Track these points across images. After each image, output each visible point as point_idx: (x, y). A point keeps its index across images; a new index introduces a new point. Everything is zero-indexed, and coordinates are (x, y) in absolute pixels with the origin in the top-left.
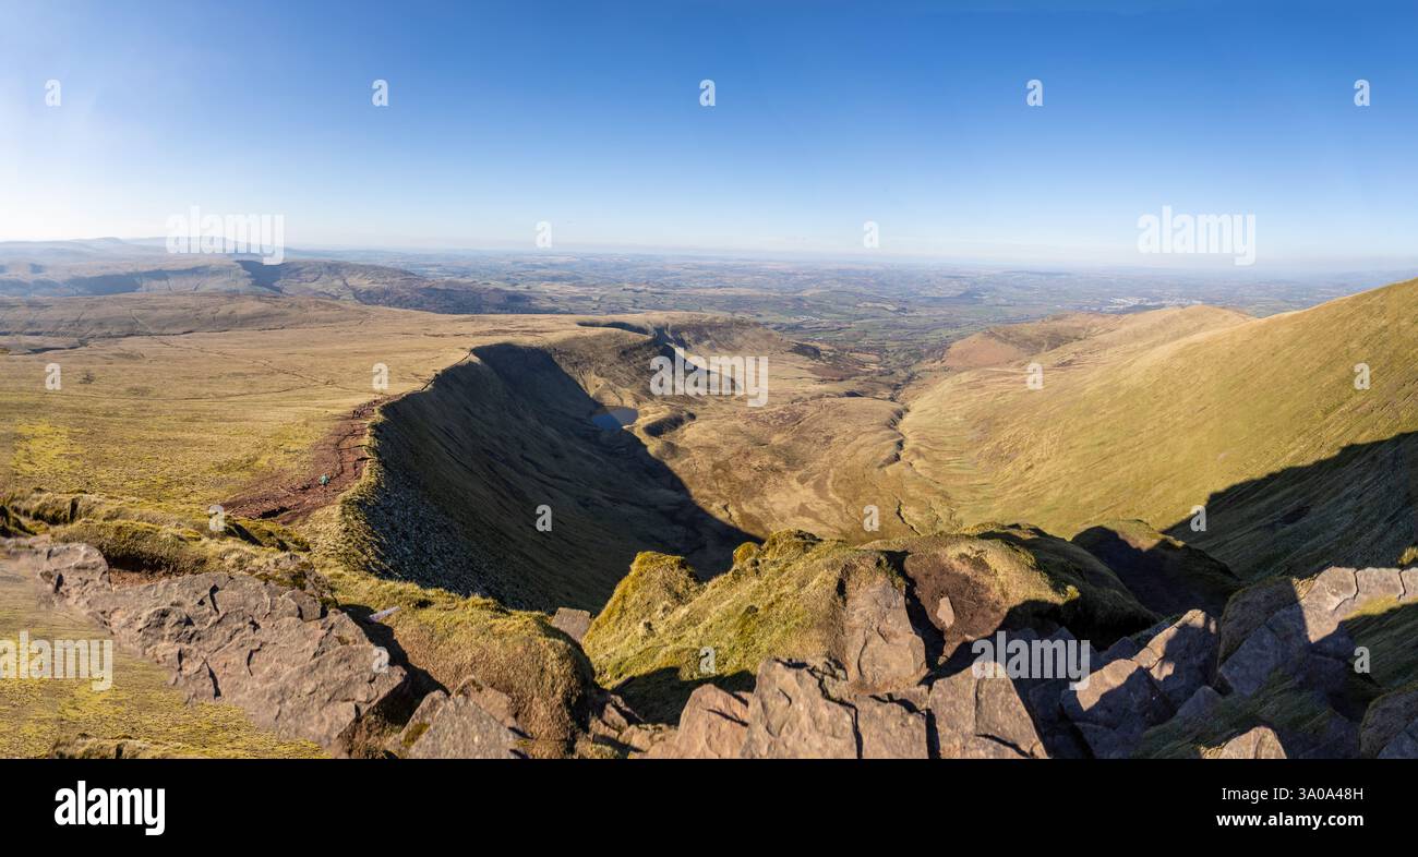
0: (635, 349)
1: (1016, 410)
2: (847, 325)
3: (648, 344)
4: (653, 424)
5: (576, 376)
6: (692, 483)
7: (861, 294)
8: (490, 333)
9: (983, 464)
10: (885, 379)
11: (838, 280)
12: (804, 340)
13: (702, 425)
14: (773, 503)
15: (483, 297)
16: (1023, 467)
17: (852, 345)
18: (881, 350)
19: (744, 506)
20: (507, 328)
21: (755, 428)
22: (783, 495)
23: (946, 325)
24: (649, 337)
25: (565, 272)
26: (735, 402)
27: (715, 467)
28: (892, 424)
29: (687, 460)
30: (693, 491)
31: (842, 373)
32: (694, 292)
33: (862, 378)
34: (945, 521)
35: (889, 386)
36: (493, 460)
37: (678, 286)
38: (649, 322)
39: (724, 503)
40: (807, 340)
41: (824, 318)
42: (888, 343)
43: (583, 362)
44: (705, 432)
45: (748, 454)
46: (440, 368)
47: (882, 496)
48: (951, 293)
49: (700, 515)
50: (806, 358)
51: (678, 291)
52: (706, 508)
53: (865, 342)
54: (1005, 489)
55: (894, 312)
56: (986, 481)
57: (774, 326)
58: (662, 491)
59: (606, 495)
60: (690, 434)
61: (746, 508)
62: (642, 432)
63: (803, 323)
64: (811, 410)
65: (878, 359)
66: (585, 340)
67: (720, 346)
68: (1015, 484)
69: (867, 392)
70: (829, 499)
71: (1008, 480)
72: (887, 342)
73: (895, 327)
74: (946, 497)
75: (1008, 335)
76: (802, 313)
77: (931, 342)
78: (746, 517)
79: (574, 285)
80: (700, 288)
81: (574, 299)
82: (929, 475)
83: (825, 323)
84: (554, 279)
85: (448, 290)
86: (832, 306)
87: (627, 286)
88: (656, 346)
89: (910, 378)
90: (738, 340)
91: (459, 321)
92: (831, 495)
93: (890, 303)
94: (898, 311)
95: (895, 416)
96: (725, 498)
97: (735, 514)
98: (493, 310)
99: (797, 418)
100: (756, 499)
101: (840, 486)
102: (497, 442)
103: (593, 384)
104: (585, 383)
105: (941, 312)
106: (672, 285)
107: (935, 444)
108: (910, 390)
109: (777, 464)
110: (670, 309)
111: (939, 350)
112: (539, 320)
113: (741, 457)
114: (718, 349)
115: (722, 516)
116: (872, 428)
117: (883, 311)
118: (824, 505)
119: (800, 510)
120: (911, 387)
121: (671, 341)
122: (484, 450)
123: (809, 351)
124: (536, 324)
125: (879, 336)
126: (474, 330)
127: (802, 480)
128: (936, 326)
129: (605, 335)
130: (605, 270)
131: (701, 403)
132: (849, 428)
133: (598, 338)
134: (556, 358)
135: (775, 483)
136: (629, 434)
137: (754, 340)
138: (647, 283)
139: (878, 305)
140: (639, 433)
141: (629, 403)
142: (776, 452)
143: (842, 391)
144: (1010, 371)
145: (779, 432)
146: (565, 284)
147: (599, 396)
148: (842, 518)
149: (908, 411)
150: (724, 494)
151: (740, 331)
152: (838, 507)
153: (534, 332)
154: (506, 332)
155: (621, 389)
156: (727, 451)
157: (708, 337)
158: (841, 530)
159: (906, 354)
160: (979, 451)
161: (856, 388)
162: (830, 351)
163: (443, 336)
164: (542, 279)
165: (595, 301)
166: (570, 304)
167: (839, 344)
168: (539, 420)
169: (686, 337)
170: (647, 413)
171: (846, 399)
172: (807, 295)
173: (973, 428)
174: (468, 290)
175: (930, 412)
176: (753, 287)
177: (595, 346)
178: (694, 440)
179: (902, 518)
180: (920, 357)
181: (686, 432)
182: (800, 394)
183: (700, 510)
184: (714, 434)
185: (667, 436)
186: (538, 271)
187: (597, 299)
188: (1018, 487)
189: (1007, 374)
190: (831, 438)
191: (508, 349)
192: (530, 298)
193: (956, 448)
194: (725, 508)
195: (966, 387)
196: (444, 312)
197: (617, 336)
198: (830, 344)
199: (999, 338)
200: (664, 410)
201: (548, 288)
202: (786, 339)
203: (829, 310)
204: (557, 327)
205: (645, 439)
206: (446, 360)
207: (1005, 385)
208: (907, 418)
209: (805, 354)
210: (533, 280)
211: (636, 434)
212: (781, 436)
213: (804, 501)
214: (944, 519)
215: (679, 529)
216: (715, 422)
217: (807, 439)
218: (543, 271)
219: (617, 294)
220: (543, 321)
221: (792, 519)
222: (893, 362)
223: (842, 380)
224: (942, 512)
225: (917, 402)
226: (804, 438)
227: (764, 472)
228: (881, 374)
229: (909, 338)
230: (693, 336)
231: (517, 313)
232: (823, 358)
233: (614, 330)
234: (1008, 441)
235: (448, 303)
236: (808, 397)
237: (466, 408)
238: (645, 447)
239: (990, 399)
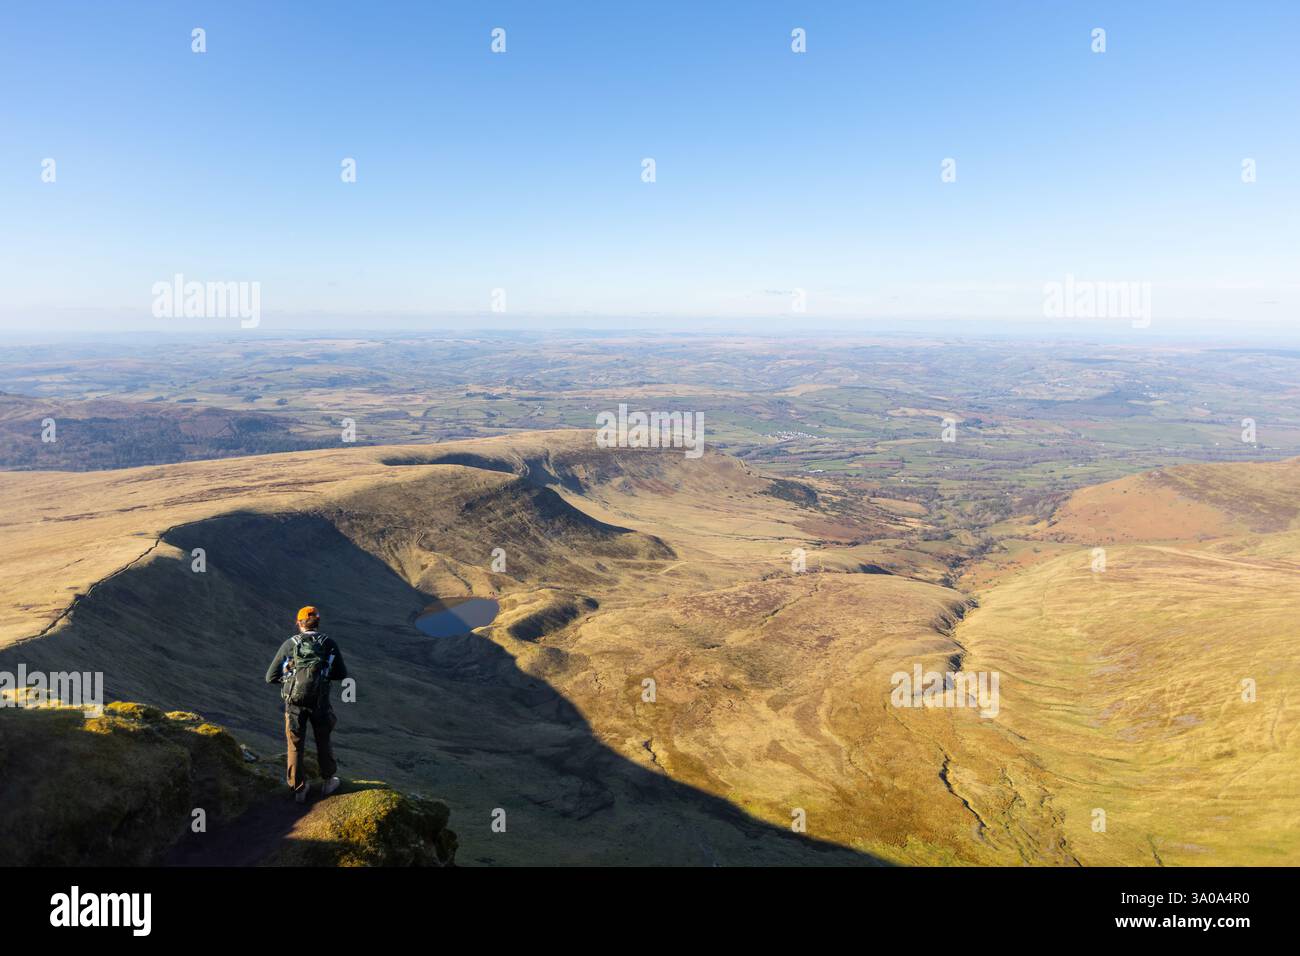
0: (490, 497)
1: (1209, 636)
2: (868, 449)
3: (512, 488)
4: (524, 621)
5: (383, 554)
6: (591, 709)
7: (896, 393)
8: (202, 497)
9: (1120, 723)
10: (934, 546)
11: (853, 366)
12: (789, 474)
13: (609, 617)
14: (727, 738)
15: (182, 427)
16: (1212, 749)
17: (875, 484)
18: (930, 495)
19: (676, 743)
20: (239, 483)
21: (699, 621)
22: (743, 727)
23: (1067, 454)
24: (512, 477)
25: (356, 369)
26: (666, 579)
28: (944, 625)
29: (583, 675)
30: (594, 722)
31: (855, 532)
32: (593, 394)
33: (891, 543)
34: (1030, 806)
35: (942, 558)
37: (565, 385)
38: (514, 450)
39: (645, 737)
40: (794, 473)
41: (826, 435)
42: (944, 483)
44: (614, 629)
45: (685, 661)
46: (84, 581)
47: (914, 743)
49: (605, 759)
50: (792, 504)
51: (566, 394)
52: (615, 746)
53: (900, 479)
54: (1163, 779)
56: (1122, 755)
57: (736, 450)
58: (542, 725)
59: (446, 744)
60: (589, 632)
61: (680, 745)
62: (506, 635)
63: (788, 444)
64: (796, 592)
65: (922, 510)
66: (397, 489)
67: (641, 485)
68: (1188, 777)
69: (900, 568)
70: (820, 737)
71: (1174, 765)
73: (958, 452)
74: (1034, 764)
75: (1204, 483)
76: (787, 428)
77: (1030, 485)
78: (678, 759)
79: (373, 391)
80: (606, 386)
81: (374, 417)
82: (1007, 722)
83: (827, 444)
84: (333, 383)
85: (95, 419)
86: (842, 415)
87: (474, 389)
88: (527, 490)
89: (984, 549)
90: (672, 475)
91: (129, 480)
92: (825, 732)
93: (950, 409)
94: (967, 424)
95: (950, 612)
96: (649, 731)
97: (662, 755)
98: (208, 451)
99: (771, 605)
100: (698, 731)
101: (842, 719)
102: (230, 695)
103: (417, 565)
104: (400, 565)
105: (1055, 430)
106: (554, 383)
107: (1024, 671)
108: (982, 570)
109: (734, 677)
110: (554, 426)
111: (1049, 501)
112: (305, 463)
113: (674, 667)
114: (638, 491)
115: (641, 758)
116: (904, 629)
117: (934, 423)
118: (810, 745)
119: (769, 750)
120: (986, 565)
121: (554, 481)
123: (797, 493)
124: (299, 469)
125: (924, 470)
126: (166, 494)
127: (776, 705)
128: (1042, 455)
129: (433, 477)
130: (433, 362)
131: (609, 582)
132: (862, 625)
133: (421, 484)
134: (343, 527)
135: (731, 707)
136: (484, 641)
137: (701, 474)
138: (510, 382)
139: (928, 412)
140: (501, 636)
141: (482, 590)
142: (732, 659)
143: (853, 563)
144: (1201, 555)
145: (739, 627)
146: (355, 391)
147: (427, 583)
148: (840, 769)
149: (975, 606)
150: (645, 724)
151: (676, 459)
152: (834, 751)
153: (296, 484)
154: (236, 490)
155: (466, 568)
157: (618, 471)
158: (837, 787)
159: (979, 503)
160: (1112, 698)
161: (880, 560)
162: (835, 493)
163: (91, 516)
164: (308, 384)
165: (415, 420)
166: (368, 427)
167: (852, 481)
169: (580, 472)
170: (513, 604)
171: (860, 578)
172: (796, 394)
173: (1107, 653)
174: (147, 416)
175: (1020, 611)
177: (418, 500)
178: (596, 642)
179: (948, 785)
180: (1005, 512)
181: (583, 629)
182: (778, 565)
183: (607, 751)
184: (629, 631)
185: (549, 639)
186: (301, 369)
187: (419, 414)
188: (1193, 784)
189: (1196, 563)
190: (830, 639)
191: (243, 521)
192: (287, 421)
193: (1068, 686)
194: (647, 746)
195: (1098, 577)
196: (91, 468)
197: (456, 477)
198: (836, 482)
199: (1183, 488)
200: (545, 597)
201: (319, 400)
202: (756, 472)
203: (836, 422)
204: (342, 472)
205: (511, 646)
206: (98, 563)
207: (1188, 583)
208: (973, 619)
209: (791, 497)
210: (290, 387)
211: (496, 640)
212: (744, 633)
213: (778, 737)
214: (1030, 802)
215: (573, 783)
216: (632, 611)
217: (787, 640)
218: (309, 369)
219: (456, 404)
220: (313, 462)
221: (756, 764)
222: (952, 517)
223: (854, 544)
224: (1027, 790)
225: (994, 593)
226: (782, 637)
227: (711, 690)
228: (928, 537)
229: (986, 474)
230: (592, 471)
232: (823, 505)
233: (449, 468)
234: (1181, 691)
235: (99, 446)
236: (792, 570)
237: (156, 648)
238: (513, 658)
239: (1148, 607)
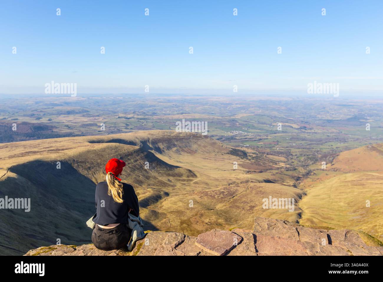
0: (129, 155)
2: (265, 137)
3: (137, 152)
5: (90, 176)
7: (275, 117)
8: (22, 155)
10: (290, 173)
11: (259, 107)
12: (237, 146)
13: (173, 199)
17: (268, 150)
18: (288, 154)
20: (36, 150)
21: (206, 200)
23: (337, 139)
24: (137, 147)
25: (78, 108)
26: (193, 185)
27: (182, 223)
29: (164, 220)
31: (261, 168)
32: (165, 117)
33: (274, 172)
35: (293, 177)
36: (35, 240)
37: (154, 114)
38: (137, 138)
40: (238, 146)
41: (249, 132)
42: (293, 150)
43: (93, 167)
44: (175, 203)
45: (202, 215)
48: (342, 117)
50: (238, 158)
51: (155, 117)
53: (277, 149)
55: (298, 129)
57: (217, 137)
60: (166, 204)
63: (236, 136)
64: (241, 190)
65: (285, 160)
66: (95, 152)
67: (183, 151)
69: (278, 181)
72: (291, 149)
73: (298, 139)
76: (236, 130)
77: (324, 151)
79: (84, 116)
80: (169, 114)
81: (84, 126)
83: (250, 135)
84: (69, 113)
86: (256, 125)
87: (121, 115)
88: (142, 152)
89: (308, 174)
90: (194, 147)
93: (295, 123)
94: (301, 128)
95: (296, 197)
98: (24, 138)
99: (232, 194)
102: (37, 228)
105: (333, 131)
106: (150, 113)
107: (324, 218)
108: (307, 181)
109: (220, 221)
110: (150, 129)
111: (331, 156)
112: (60, 142)
113: (198, 217)
114: (182, 153)
117: (289, 128)
120: (309, 180)
121: (151, 149)
122: (27, 235)
123: (240, 153)
124: (58, 145)
125: (285, 145)
126: (9, 154)
128: (328, 140)
129: (108, 148)
130: (105, 105)
131: (173, 186)
133: (104, 150)
134: (75, 166)
137: (205, 147)
138: (134, 113)
139: (287, 124)
142: (219, 214)
143: (261, 179)
145: (221, 202)
146: (77, 116)
149: (306, 195)
151: (196, 141)
153: (57, 150)
154: (35, 152)
156: (189, 214)
157: (175, 145)
159: (306, 157)
161: (271, 178)
162: (254, 153)
164: (60, 113)
166: (82, 129)
167: (260, 149)
168: (67, 208)
169: (161, 146)
171: (264, 184)
172: (239, 117)
173: (354, 212)
175: (322, 197)
176: (204, 113)
177: (102, 156)
178: (169, 208)
180: (316, 160)
181: (164, 203)
182: (234, 180)
184: (180, 204)
185: (152, 207)
186: (57, 108)
187: (101, 124)
190: (254, 207)
192: (52, 127)
195: (349, 184)
197: (116, 147)
198: (254, 149)
199: (380, 152)
200: (150, 192)
201: (64, 119)
202: (225, 146)
203: (253, 127)
204: (74, 146)
208: (305, 199)
209: (237, 155)
210: (53, 114)
212: (223, 204)
216: (181, 197)
217: (238, 207)
219: (114, 121)
220: (63, 142)
222: (296, 162)
223: (261, 172)
225: (313, 190)
226: (236, 206)
227: (211, 226)
228: (288, 170)
229: (308, 147)
230: (165, 145)
231: (43, 138)
232: (249, 158)
233: (114, 144)
236: (239, 181)
239: (369, 195)
